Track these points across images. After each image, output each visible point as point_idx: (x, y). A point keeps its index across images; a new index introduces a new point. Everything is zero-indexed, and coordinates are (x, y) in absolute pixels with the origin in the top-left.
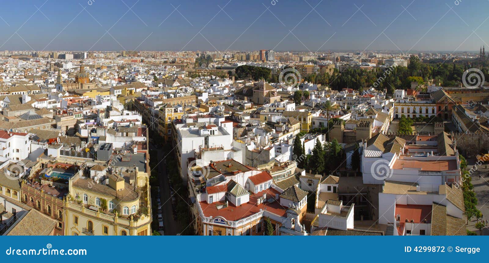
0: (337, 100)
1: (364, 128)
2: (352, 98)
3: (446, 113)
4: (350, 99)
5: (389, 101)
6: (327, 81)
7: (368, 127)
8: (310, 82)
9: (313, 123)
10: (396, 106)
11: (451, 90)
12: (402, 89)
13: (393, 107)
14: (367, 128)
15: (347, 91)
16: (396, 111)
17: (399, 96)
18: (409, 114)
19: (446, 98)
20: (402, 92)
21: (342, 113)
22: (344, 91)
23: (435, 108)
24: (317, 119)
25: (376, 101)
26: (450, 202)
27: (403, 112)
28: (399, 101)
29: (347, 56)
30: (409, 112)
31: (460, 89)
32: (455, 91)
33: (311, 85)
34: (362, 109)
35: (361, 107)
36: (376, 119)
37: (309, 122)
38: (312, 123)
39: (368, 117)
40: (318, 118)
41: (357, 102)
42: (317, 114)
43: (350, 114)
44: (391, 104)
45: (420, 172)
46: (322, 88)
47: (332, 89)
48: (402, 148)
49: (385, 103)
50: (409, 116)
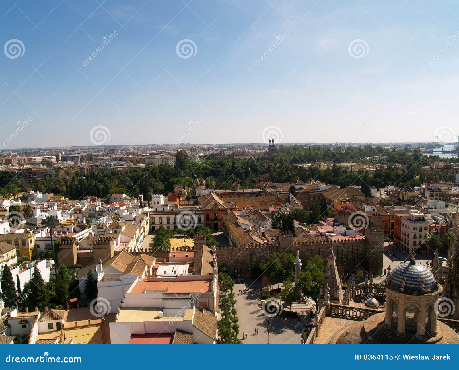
0: (75, 213)
1: (103, 246)
2: (96, 209)
3: (216, 222)
4: (92, 211)
5: (143, 209)
6: (64, 188)
7: (108, 244)
8: (38, 192)
9: (37, 246)
10: (152, 216)
11: (225, 194)
12: (161, 194)
13: (148, 217)
14: (107, 246)
15: (89, 200)
16: (152, 222)
17: (156, 203)
18: (169, 225)
19: (216, 204)
20: (160, 197)
21: (77, 229)
22: (85, 200)
23: (202, 216)
24: (42, 240)
25: (126, 211)
26: (198, 329)
27: (161, 223)
28: (156, 209)
29: (95, 154)
30: (168, 223)
31: (236, 191)
32: (230, 195)
33: (40, 195)
34: (106, 221)
35: (105, 221)
36: (122, 234)
37: (31, 245)
38: (35, 246)
39: (111, 232)
40: (44, 239)
41: (101, 213)
42: (43, 234)
43: (88, 229)
44: (146, 213)
45: (165, 295)
46: (56, 199)
47: (70, 199)
48: (149, 267)
49: (137, 213)
50: (168, 227)
